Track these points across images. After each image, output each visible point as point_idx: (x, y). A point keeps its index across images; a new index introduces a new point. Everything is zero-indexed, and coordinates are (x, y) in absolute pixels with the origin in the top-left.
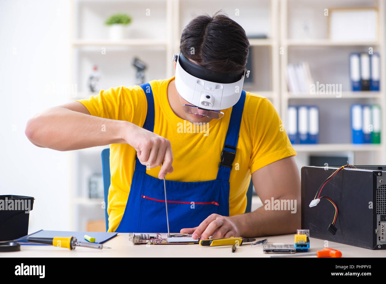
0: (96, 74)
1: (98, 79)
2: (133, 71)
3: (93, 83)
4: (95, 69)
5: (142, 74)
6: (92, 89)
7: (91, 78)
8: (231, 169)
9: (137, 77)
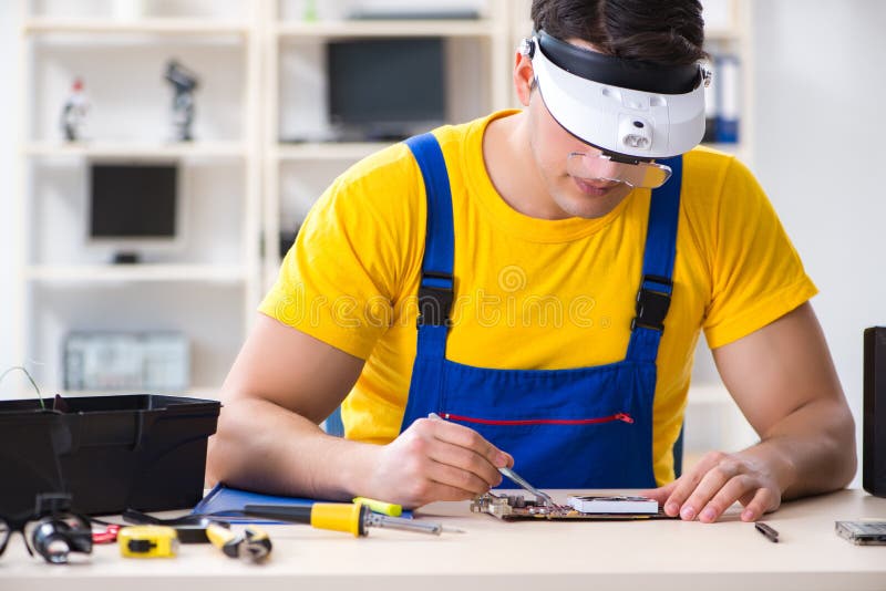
0: (79, 99)
1: (83, 111)
2: (166, 94)
3: (71, 118)
4: (78, 86)
5: (187, 99)
6: (70, 135)
7: (68, 108)
8: (661, 335)
9: (176, 107)
